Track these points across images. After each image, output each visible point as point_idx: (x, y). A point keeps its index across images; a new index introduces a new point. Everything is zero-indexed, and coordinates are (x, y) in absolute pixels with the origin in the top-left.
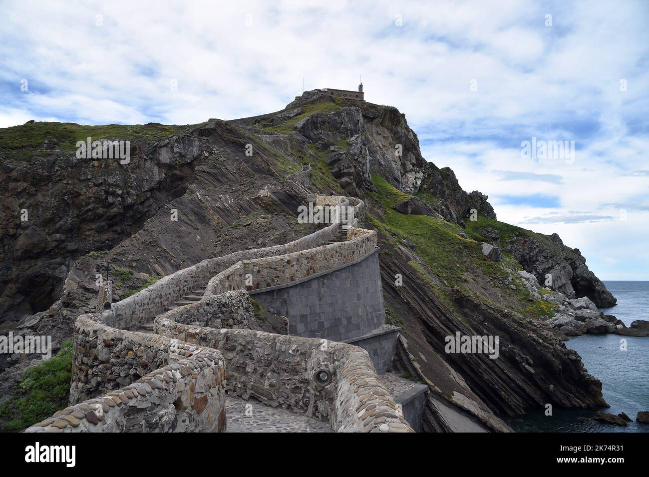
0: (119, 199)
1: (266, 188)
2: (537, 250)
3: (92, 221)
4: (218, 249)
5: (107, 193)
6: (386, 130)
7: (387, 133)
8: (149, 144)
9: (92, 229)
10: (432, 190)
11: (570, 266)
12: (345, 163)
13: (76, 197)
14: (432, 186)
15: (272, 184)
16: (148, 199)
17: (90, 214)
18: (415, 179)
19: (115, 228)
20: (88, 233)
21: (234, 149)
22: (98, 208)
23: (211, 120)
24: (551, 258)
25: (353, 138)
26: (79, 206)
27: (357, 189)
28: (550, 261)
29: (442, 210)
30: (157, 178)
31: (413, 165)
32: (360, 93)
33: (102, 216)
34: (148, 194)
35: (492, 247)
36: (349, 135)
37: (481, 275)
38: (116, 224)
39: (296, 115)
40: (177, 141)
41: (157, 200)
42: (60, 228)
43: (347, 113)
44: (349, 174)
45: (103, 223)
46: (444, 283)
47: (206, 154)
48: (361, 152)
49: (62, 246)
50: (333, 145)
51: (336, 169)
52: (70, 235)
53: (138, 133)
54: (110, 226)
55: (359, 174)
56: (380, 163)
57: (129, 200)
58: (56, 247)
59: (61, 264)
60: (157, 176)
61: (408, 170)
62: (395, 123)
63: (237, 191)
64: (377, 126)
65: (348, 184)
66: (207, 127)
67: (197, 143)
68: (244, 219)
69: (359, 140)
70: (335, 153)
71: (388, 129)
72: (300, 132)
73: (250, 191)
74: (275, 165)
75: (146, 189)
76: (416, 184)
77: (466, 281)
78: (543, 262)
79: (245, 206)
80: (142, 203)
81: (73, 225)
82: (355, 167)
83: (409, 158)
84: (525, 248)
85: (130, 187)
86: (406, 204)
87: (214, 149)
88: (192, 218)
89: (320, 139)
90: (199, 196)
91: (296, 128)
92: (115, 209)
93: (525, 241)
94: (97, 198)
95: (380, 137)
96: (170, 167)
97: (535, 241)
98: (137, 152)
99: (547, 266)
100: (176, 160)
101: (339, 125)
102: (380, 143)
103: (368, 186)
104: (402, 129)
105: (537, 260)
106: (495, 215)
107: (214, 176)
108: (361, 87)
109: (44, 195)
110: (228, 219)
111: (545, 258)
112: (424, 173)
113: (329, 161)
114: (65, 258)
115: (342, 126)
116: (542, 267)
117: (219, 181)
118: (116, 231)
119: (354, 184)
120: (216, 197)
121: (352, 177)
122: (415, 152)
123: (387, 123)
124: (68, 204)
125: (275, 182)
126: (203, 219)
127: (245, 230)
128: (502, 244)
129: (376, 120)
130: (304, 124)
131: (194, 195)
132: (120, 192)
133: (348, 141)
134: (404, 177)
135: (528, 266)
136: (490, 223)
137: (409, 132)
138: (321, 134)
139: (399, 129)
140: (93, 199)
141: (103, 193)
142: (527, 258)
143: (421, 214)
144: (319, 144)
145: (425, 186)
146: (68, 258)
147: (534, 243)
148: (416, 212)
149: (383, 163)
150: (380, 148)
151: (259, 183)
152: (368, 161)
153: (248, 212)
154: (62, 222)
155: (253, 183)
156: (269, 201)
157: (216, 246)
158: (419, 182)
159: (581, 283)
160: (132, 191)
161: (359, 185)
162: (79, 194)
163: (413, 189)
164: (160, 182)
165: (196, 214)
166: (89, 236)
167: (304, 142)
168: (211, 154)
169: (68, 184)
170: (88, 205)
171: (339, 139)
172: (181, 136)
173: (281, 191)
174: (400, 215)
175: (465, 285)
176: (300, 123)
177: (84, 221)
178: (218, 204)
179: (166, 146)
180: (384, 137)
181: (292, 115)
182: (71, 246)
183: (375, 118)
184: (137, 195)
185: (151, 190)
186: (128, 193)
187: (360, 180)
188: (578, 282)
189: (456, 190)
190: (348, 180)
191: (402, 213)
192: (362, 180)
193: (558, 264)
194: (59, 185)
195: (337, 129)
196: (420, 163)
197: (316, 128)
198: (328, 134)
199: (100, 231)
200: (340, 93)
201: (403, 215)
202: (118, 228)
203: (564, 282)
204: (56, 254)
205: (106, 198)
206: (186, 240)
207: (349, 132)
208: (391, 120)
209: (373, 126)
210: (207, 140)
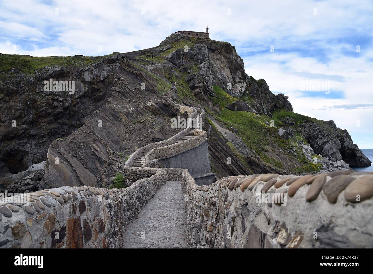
0: (61, 103)
1: (151, 100)
2: (318, 131)
3: (45, 117)
4: (127, 135)
5: (54, 100)
6: (223, 57)
7: (223, 59)
8: (77, 69)
9: (45, 122)
10: (251, 94)
11: (339, 141)
12: (197, 80)
13: (34, 103)
14: (252, 92)
15: (155, 98)
16: (78, 103)
17: (43, 112)
18: (241, 87)
19: (59, 121)
20: (42, 124)
21: (132, 77)
22: (48, 109)
23: (114, 53)
24: (327, 136)
25: (202, 65)
26: (37, 109)
27: (204, 96)
28: (326, 138)
29: (257, 107)
30: (83, 90)
31: (240, 78)
32: (207, 34)
33: (51, 113)
34: (78, 100)
35: (284, 130)
36: (200, 62)
37: (277, 147)
38: (59, 118)
39: (167, 50)
40: (94, 67)
41: (83, 103)
42: (25, 121)
43: (198, 49)
44: (199, 87)
45: (52, 118)
46: (253, 152)
47: (116, 80)
48: (207, 73)
49: (27, 132)
50: (190, 69)
51: (191, 84)
52: (31, 126)
53: (70, 62)
54: (56, 120)
55: (205, 87)
56: (219, 79)
57: (67, 104)
58: (24, 133)
59: (26, 143)
60: (83, 89)
61: (237, 82)
62: (228, 52)
63: (136, 102)
64: (217, 55)
65: (199, 93)
66: (112, 58)
67: (106, 68)
68: (141, 119)
69: (206, 66)
70: (191, 74)
71: (224, 56)
72: (169, 61)
73: (143, 102)
74: (156, 86)
75: (77, 97)
76: (242, 90)
77: (267, 151)
78: (322, 139)
79: (140, 111)
80: (75, 106)
81: (33, 120)
82: (203, 83)
83: (237, 74)
84: (310, 129)
85: (67, 96)
86: (234, 105)
87: (121, 77)
88: (111, 118)
89: (182, 65)
90: (114, 105)
91: (167, 59)
92: (59, 110)
93: (311, 126)
94: (47, 103)
95: (219, 62)
96: (91, 83)
97: (317, 125)
98: (70, 74)
99: (324, 141)
100: (94, 79)
101: (193, 56)
102: (219, 66)
103: (211, 93)
104: (233, 56)
105: (318, 137)
106: (292, 109)
107: (122, 93)
108: (207, 29)
109: (15, 102)
110: (131, 118)
111: (323, 136)
112: (246, 83)
113: (187, 79)
114: (29, 139)
115: (195, 57)
116: (321, 141)
117: (125, 96)
118: (59, 123)
119: (203, 93)
120: (124, 106)
121: (201, 89)
122: (241, 70)
123: (224, 52)
124: (29, 107)
125: (156, 97)
126: (117, 119)
127: (141, 125)
128: (295, 128)
129: (217, 51)
130: (172, 56)
131: (111, 105)
132: (61, 99)
133: (199, 66)
134: (234, 86)
135: (312, 141)
136: (288, 114)
137: (238, 58)
138: (182, 62)
139: (231, 56)
140: (45, 104)
141: (51, 100)
142: (312, 136)
143: (243, 111)
144: (181, 68)
145: (247, 92)
146: (31, 140)
147: (316, 127)
148: (240, 109)
149: (220, 78)
150: (219, 68)
151: (147, 97)
152: (211, 78)
153: (142, 115)
154: (26, 118)
155: (144, 98)
156: (154, 108)
157: (125, 133)
158: (243, 89)
159: (347, 151)
160: (68, 99)
161: (205, 93)
162: (36, 101)
163: (239, 94)
164: (85, 93)
165: (113, 115)
166: (43, 126)
167: (172, 68)
168: (119, 79)
169: (29, 95)
170: (42, 108)
171: (193, 65)
172: (97, 64)
173: (160, 103)
174: (230, 111)
175: (267, 154)
176: (169, 56)
177: (40, 117)
178: (125, 110)
179: (88, 70)
180: (222, 62)
181: (164, 49)
182: (32, 132)
183: (216, 50)
184: (72, 101)
185: (80, 97)
186: (66, 100)
187: (206, 90)
188: (345, 151)
189: (267, 94)
190: (199, 91)
191: (231, 110)
192: (207, 90)
193: (332, 140)
194: (24, 96)
195: (192, 58)
196: (245, 77)
197: (179, 58)
198: (187, 62)
199: (49, 123)
200: (194, 33)
201: (232, 111)
202: (61, 121)
203: (335, 151)
204: (23, 137)
205: (53, 103)
206: (109, 130)
207: (199, 61)
208: (226, 51)
209: (215, 55)
210: (112, 66)
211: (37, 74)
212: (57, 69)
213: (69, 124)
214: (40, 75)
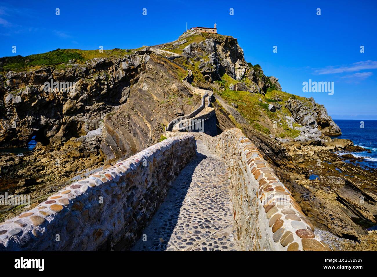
0: (106, 86)
1: (174, 84)
2: (300, 106)
7: (228, 50)
8: (117, 60)
10: (249, 77)
11: (317, 114)
12: (207, 68)
18: (241, 72)
21: (160, 67)
24: (307, 109)
25: (211, 55)
28: (307, 111)
29: (253, 87)
30: (122, 76)
31: (240, 65)
35: (273, 106)
36: (209, 53)
39: (184, 43)
40: (129, 58)
42: (81, 100)
43: (208, 42)
44: (209, 73)
46: (248, 122)
48: (214, 62)
49: (83, 108)
50: (202, 58)
51: (203, 71)
52: (86, 103)
55: (213, 73)
57: (111, 87)
58: (80, 108)
59: (83, 116)
61: (238, 67)
63: (163, 86)
64: (223, 46)
65: (208, 77)
66: (142, 50)
67: (138, 58)
68: (167, 99)
69: (214, 56)
70: (202, 63)
71: (228, 47)
72: (186, 52)
73: (168, 86)
75: (117, 81)
76: (241, 74)
78: (303, 112)
79: (167, 92)
81: (87, 99)
82: (212, 69)
83: (238, 62)
84: (294, 105)
86: (235, 86)
89: (195, 56)
91: (184, 51)
92: (105, 91)
93: (295, 102)
94: (96, 86)
96: (127, 70)
99: (305, 114)
100: (130, 67)
101: (204, 49)
105: (300, 111)
106: (281, 88)
107: (153, 79)
110: (160, 98)
111: (304, 109)
112: (245, 69)
113: (200, 67)
114: (84, 113)
115: (206, 49)
116: (303, 114)
117: (155, 81)
120: (154, 89)
122: (241, 58)
123: (228, 44)
124: (84, 89)
125: (178, 82)
127: (167, 104)
128: (282, 103)
130: (188, 48)
132: (106, 83)
133: (208, 56)
134: (236, 71)
135: (295, 113)
136: (278, 93)
137: (239, 48)
138: (196, 53)
140: (94, 87)
141: (99, 84)
142: (295, 109)
143: (242, 91)
144: (195, 58)
145: (246, 75)
146: (86, 113)
147: (299, 102)
148: (239, 90)
151: (171, 82)
152: (218, 66)
153: (168, 95)
154: (82, 97)
155: (169, 82)
156: (176, 90)
158: (243, 74)
159: (323, 121)
162: (88, 85)
163: (240, 77)
164: (123, 78)
167: (188, 58)
168: (149, 69)
169: (83, 80)
171: (204, 55)
172: (131, 55)
173: (181, 86)
176: (186, 48)
178: (155, 92)
179: (124, 60)
180: (226, 52)
181: (182, 43)
182: (87, 108)
183: (222, 42)
184: (114, 84)
185: (119, 82)
186: (110, 84)
188: (321, 121)
190: (208, 75)
191: (233, 90)
192: (215, 75)
193: (311, 112)
195: (204, 50)
196: (244, 64)
197: (194, 50)
198: (199, 53)
199: (98, 101)
200: (205, 29)
202: (107, 99)
203: (312, 121)
204: (81, 112)
205: (100, 86)
206: (144, 107)
208: (230, 43)
209: (221, 46)
210: (143, 57)
211: (87, 64)
212: (102, 60)
213: (113, 101)
214: (90, 65)
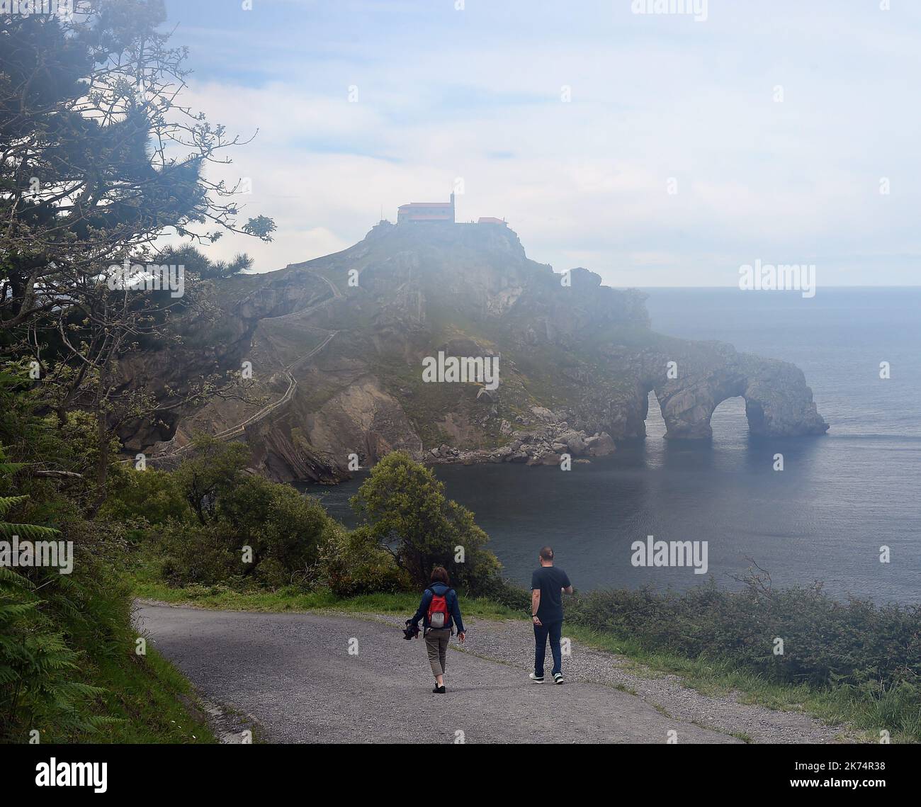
0: (213, 353)
5: (204, 349)
40: (257, 296)
42: (174, 377)
44: (389, 325)
57: (222, 352)
61: (503, 287)
65: (389, 333)
66: (282, 279)
67: (274, 295)
69: (407, 288)
76: (508, 304)
80: (232, 353)
82: (394, 317)
100: (257, 314)
108: (452, 196)
109: (160, 355)
121: (393, 327)
124: (177, 361)
132: (214, 347)
133: (395, 290)
154: (174, 373)
158: (512, 302)
160: (223, 345)
163: (502, 311)
170: (191, 360)
172: (260, 290)
179: (247, 302)
181: (360, 256)
184: (228, 347)
207: (399, 280)
210: (283, 290)
214: (187, 319)
